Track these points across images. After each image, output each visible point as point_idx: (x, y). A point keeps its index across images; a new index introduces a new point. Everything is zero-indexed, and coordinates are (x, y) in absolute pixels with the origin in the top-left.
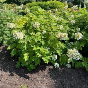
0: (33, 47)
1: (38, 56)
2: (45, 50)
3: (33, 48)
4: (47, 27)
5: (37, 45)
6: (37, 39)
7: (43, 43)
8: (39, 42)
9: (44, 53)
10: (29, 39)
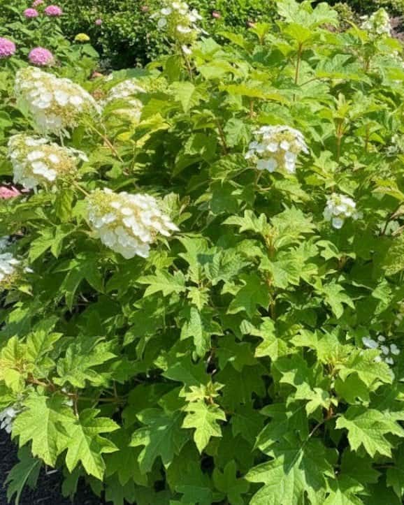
0: (254, 332)
1: (305, 402)
2: (358, 359)
3: (256, 341)
4: (357, 166)
5: (283, 318)
6: (289, 268)
7: (335, 298)
8: (303, 290)
9: (353, 377)
10: (222, 267)
